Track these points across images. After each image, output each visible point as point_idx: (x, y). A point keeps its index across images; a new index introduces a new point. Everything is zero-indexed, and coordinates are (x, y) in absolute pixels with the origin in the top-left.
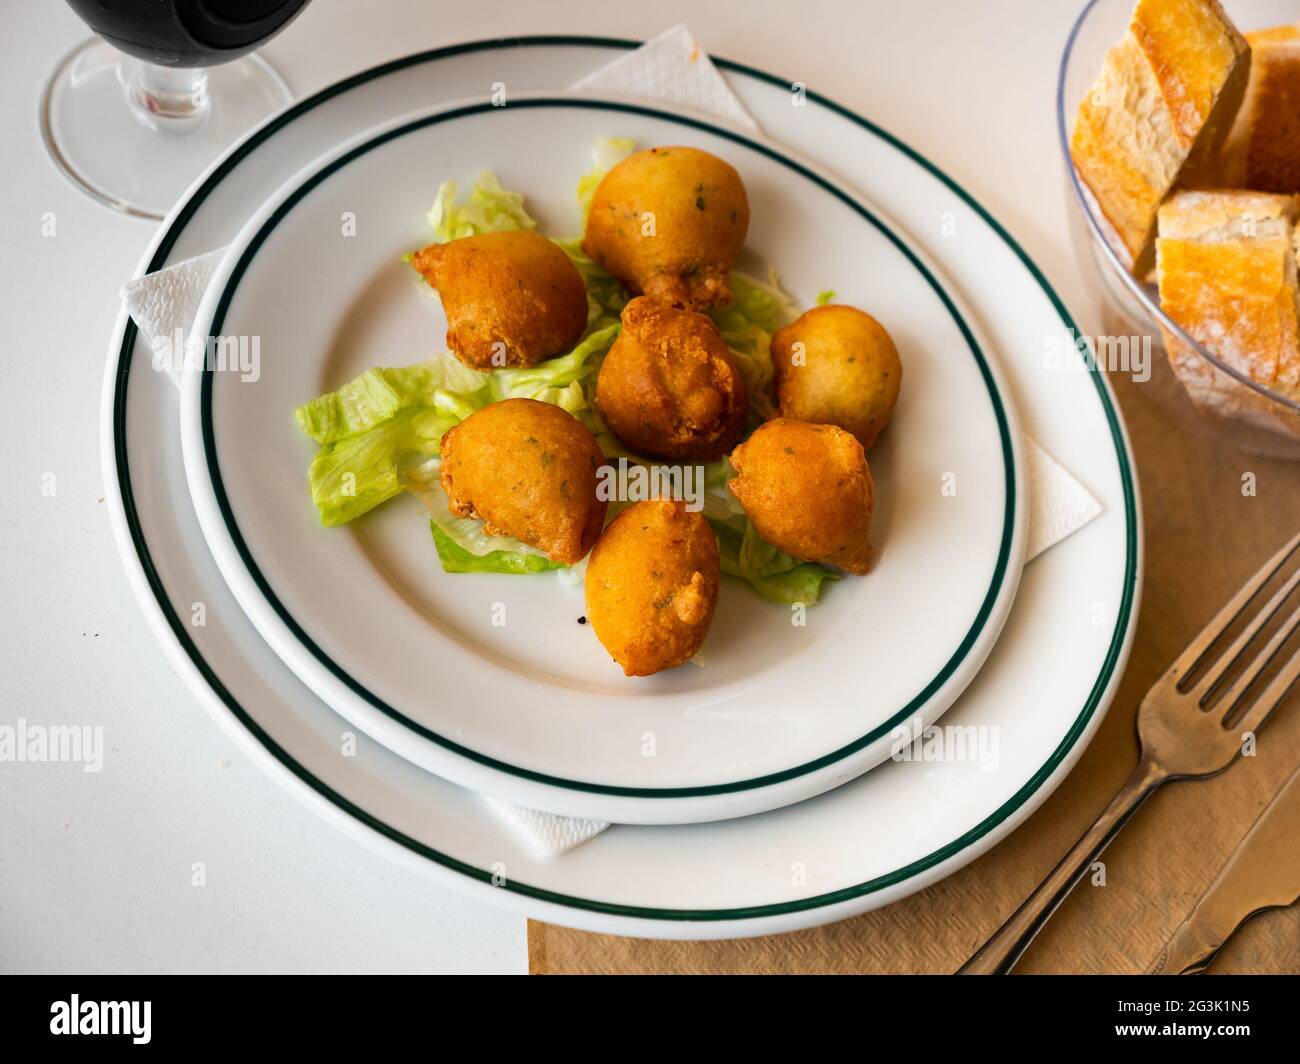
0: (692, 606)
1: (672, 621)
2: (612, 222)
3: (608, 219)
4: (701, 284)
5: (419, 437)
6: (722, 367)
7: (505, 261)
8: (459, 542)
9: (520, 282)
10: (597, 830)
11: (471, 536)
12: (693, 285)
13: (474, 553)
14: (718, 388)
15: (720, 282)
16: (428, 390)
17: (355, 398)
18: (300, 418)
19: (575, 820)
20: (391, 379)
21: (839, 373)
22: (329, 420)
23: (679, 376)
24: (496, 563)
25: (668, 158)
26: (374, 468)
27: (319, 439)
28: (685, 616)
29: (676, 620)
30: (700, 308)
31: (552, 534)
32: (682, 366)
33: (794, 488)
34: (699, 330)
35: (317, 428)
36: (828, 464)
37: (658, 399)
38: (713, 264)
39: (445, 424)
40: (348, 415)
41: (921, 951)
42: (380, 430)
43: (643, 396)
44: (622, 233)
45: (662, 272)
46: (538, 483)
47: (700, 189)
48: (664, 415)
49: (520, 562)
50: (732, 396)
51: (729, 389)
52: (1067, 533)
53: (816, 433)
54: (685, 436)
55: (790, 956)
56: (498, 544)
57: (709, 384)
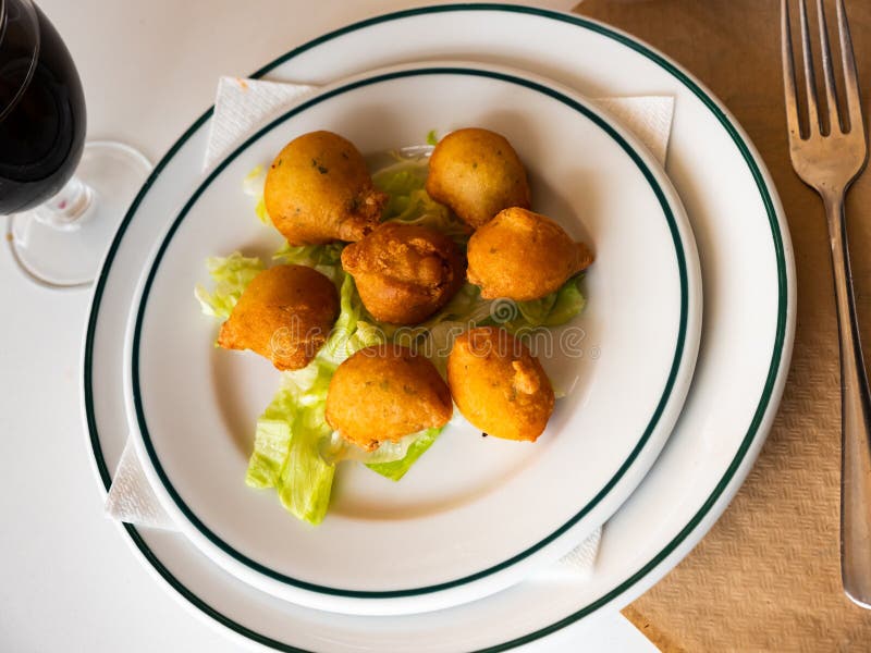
0: (529, 383)
1: (527, 398)
2: (291, 225)
3: (288, 225)
4: (365, 206)
5: (316, 429)
6: (418, 242)
7: (263, 306)
8: (387, 461)
9: (280, 307)
10: (598, 535)
11: (390, 451)
12: (362, 211)
13: (400, 459)
14: (427, 255)
15: (373, 195)
16: (295, 401)
17: (266, 444)
18: (251, 483)
19: (584, 543)
20: (274, 416)
21: (476, 179)
22: (265, 469)
23: (403, 270)
24: (416, 450)
25: (284, 163)
26: (311, 470)
27: (270, 485)
28: (530, 391)
29: (528, 397)
30: (377, 219)
31: (426, 417)
32: (399, 263)
33: (514, 266)
34: (387, 236)
35: (264, 481)
36: (518, 237)
37: (405, 293)
38: (360, 190)
39: (319, 411)
40: (271, 457)
41: (816, 413)
42: (294, 447)
43: (397, 297)
44: (303, 225)
45: (341, 223)
46: (393, 401)
47: (315, 163)
48: (415, 296)
49: (427, 438)
50: (438, 250)
51: (433, 249)
52: (668, 128)
53: (497, 227)
54: (437, 294)
55: (754, 486)
56: (407, 442)
57: (422, 257)
